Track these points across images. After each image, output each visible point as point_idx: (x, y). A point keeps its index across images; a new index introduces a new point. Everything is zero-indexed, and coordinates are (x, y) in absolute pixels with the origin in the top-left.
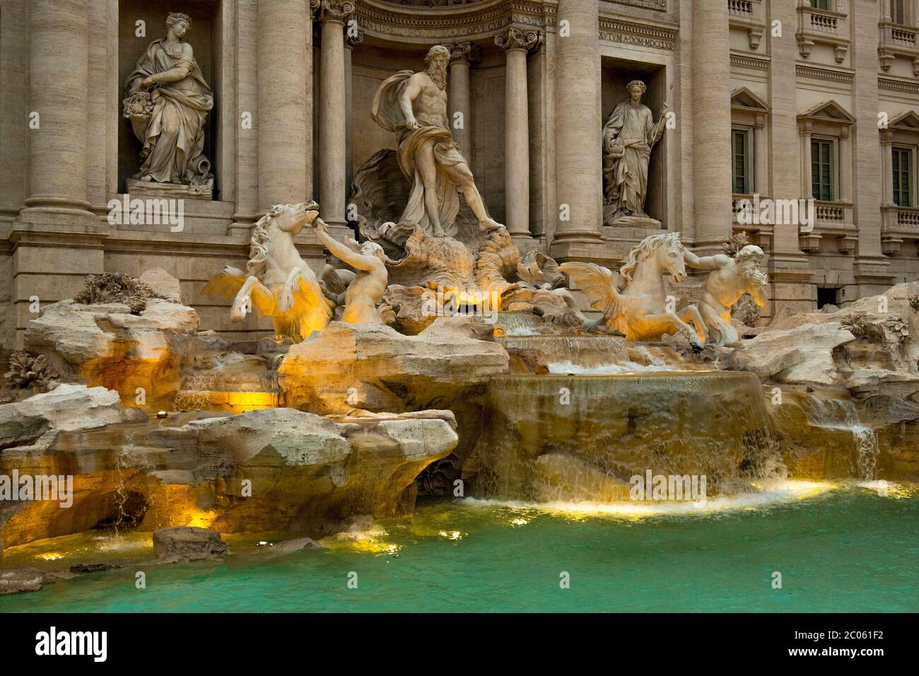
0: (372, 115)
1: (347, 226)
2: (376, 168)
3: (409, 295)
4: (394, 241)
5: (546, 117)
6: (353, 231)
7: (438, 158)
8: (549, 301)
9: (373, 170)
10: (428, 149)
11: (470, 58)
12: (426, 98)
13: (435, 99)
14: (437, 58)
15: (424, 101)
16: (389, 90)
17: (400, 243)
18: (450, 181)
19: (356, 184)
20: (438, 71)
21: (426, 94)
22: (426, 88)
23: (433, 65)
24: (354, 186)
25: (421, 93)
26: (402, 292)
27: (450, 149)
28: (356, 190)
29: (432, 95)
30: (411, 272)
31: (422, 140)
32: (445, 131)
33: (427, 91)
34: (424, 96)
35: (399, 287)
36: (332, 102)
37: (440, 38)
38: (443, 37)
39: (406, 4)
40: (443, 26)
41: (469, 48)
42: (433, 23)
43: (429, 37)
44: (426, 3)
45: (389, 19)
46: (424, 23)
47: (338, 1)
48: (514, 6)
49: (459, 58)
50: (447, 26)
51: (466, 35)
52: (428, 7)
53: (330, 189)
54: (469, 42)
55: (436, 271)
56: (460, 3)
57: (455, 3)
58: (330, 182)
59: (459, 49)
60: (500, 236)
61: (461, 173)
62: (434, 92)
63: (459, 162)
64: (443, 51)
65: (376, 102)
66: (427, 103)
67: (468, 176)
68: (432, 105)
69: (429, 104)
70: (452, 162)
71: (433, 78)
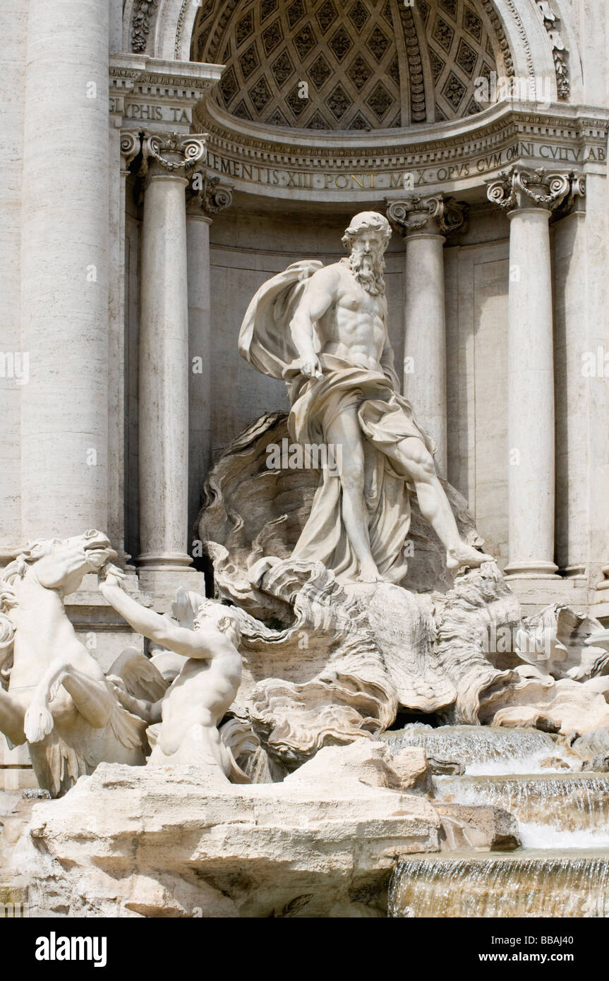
1: (191, 565)
2: (252, 449)
3: (299, 699)
4: (277, 592)
6: (202, 574)
7: (366, 429)
10: (346, 413)
11: (445, 227)
12: (343, 316)
14: (365, 237)
15: (340, 319)
16: (274, 302)
17: (287, 598)
18: (392, 473)
19: (213, 484)
20: (367, 261)
21: (344, 306)
22: (343, 295)
23: (358, 250)
24: (209, 487)
25: (334, 302)
28: (213, 496)
29: (354, 307)
32: (379, 376)
33: (346, 300)
34: (341, 311)
35: (282, 683)
36: (161, 329)
37: (386, 189)
38: (391, 188)
39: (318, 128)
40: (391, 167)
41: (440, 207)
42: (370, 162)
43: (363, 189)
44: (359, 124)
45: (286, 160)
46: (355, 163)
47: (175, 139)
48: (521, 129)
49: (423, 227)
50: (399, 167)
51: (434, 183)
52: (361, 133)
53: (158, 497)
54: (440, 197)
55: (354, 651)
56: (424, 121)
57: (414, 122)
58: (158, 484)
59: (421, 210)
60: (484, 578)
61: (411, 458)
62: (358, 302)
63: (406, 436)
64: (375, 223)
65: (248, 325)
66: (344, 324)
67: (424, 463)
68: (355, 328)
69: (349, 326)
70: (394, 436)
71: (357, 274)
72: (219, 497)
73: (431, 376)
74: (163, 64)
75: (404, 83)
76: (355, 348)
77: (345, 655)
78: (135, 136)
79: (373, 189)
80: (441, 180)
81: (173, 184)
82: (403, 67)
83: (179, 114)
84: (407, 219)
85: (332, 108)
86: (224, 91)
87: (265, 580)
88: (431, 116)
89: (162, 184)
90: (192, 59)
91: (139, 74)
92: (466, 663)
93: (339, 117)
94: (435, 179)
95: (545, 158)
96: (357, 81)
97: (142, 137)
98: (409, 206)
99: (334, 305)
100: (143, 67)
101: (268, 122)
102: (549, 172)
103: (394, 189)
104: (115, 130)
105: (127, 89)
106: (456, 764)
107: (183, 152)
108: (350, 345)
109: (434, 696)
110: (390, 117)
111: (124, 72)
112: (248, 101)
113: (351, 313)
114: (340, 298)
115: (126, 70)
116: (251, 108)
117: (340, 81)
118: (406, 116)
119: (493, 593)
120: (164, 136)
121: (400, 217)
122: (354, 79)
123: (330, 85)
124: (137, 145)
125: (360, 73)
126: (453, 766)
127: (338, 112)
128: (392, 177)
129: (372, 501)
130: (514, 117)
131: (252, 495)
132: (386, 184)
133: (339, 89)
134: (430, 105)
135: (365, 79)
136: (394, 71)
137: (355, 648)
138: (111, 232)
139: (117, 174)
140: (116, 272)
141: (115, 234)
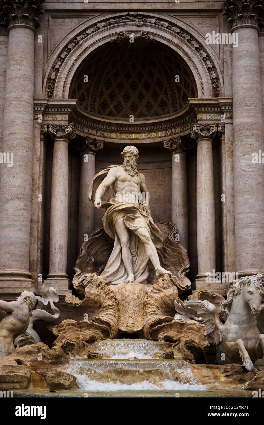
0: (89, 198)
1: (66, 277)
2: (100, 235)
3: (78, 327)
5: (226, 186)
7: (128, 226)
8: (195, 330)
9: (97, 236)
10: (120, 220)
12: (120, 184)
13: (126, 183)
15: (119, 186)
19: (83, 248)
20: (128, 164)
21: (119, 181)
22: (119, 176)
23: (126, 159)
25: (116, 179)
26: (73, 325)
27: (137, 218)
29: (124, 181)
30: (92, 310)
31: (115, 214)
33: (120, 179)
34: (119, 182)
35: (72, 321)
36: (56, 193)
37: (164, 137)
38: (166, 136)
39: (142, 117)
40: (165, 129)
41: (180, 141)
42: (158, 128)
43: (156, 138)
44: (157, 114)
45: (127, 129)
46: (153, 128)
47: (60, 126)
48: (197, 109)
49: (175, 149)
50: (168, 128)
51: (179, 133)
52: (156, 117)
53: (53, 253)
54: (180, 138)
55: (105, 309)
56: (177, 110)
57: (174, 111)
58: (53, 248)
59: (176, 143)
60: (163, 280)
61: (141, 235)
62: (124, 179)
63: (140, 227)
64: (129, 150)
65: (90, 190)
67: (146, 237)
69: (122, 188)
70: (135, 227)
71: (125, 169)
72: (83, 252)
73: (179, 204)
74: (57, 101)
75: (170, 98)
77: (102, 310)
78: (45, 126)
79: (160, 137)
80: (181, 132)
81: (61, 142)
82: (169, 92)
83: (64, 117)
84: (171, 146)
85: (147, 109)
86: (103, 107)
87: (84, 282)
88: (178, 108)
89: (58, 142)
90: (69, 98)
91: (46, 105)
92: (149, 314)
93: (149, 112)
94: (179, 131)
95: (208, 120)
96: (155, 99)
97: (48, 127)
98: (171, 142)
100: (46, 102)
101: (122, 116)
102: (208, 125)
103: (167, 136)
104: (39, 125)
105: (42, 110)
106: (97, 354)
107: (64, 130)
109: (133, 327)
110: (166, 111)
111: (40, 105)
112: (114, 110)
113: (123, 183)
115: (40, 104)
116: (115, 113)
117: (148, 99)
118: (171, 109)
119: (166, 286)
120: (57, 126)
121: (168, 146)
122: (154, 98)
123: (145, 101)
124: (46, 129)
125: (155, 96)
126: (96, 354)
127: (149, 111)
128: (166, 132)
129: (133, 252)
130: (193, 106)
131: (102, 251)
132: (164, 135)
133: (149, 102)
134: (178, 105)
135: (157, 98)
136: (166, 94)
137: (105, 308)
138: (36, 160)
139: (39, 140)
140: (38, 174)
141: (38, 161)
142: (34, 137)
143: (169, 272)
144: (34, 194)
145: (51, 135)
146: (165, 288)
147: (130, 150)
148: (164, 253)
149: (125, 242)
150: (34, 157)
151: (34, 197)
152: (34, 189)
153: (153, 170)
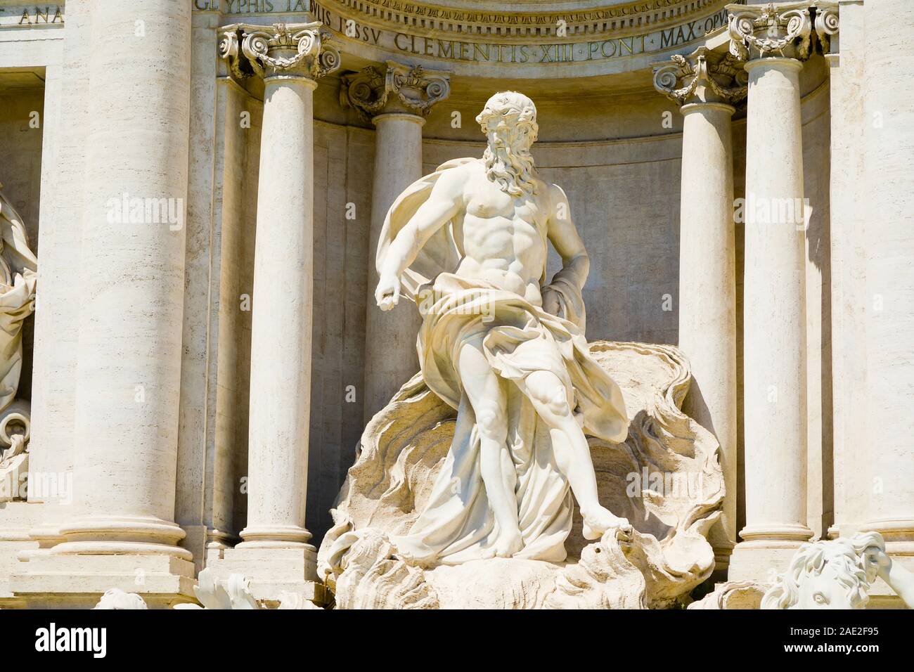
7: (496, 366)
11: (723, 92)
12: (470, 225)
13: (494, 222)
15: (467, 230)
19: (364, 438)
22: (469, 198)
24: (360, 442)
25: (461, 207)
29: (482, 213)
33: (472, 205)
34: (469, 218)
37: (656, 52)
38: (663, 50)
40: (659, 24)
43: (633, 56)
45: (533, 31)
47: (282, 33)
49: (692, 95)
50: (667, 23)
59: (692, 73)
60: (598, 551)
61: (536, 398)
62: (486, 206)
63: (534, 370)
64: (501, 107)
66: (472, 235)
67: (550, 403)
68: (484, 239)
69: (477, 237)
70: (518, 371)
71: (490, 171)
72: (366, 454)
76: (487, 262)
78: (231, 35)
79: (644, 53)
80: (709, 34)
81: (285, 87)
83: (294, 1)
87: (345, 556)
94: (703, 33)
97: (240, 37)
99: (461, 213)
102: (784, 10)
103: (666, 50)
104: (211, 31)
107: (296, 45)
108: (482, 260)
113: (480, 221)
114: (468, 202)
119: (607, 569)
120: (270, 31)
121: (668, 86)
124: (233, 45)
128: (663, 37)
132: (656, 46)
138: (202, 150)
139: (212, 81)
140: (208, 196)
141: (208, 152)
142: (195, 72)
143: (624, 523)
144: (195, 262)
145: (253, 64)
146: (603, 577)
147: (507, 106)
148: (643, 455)
149: (487, 420)
150: (196, 138)
151: (193, 274)
152: (196, 247)
153: (632, 167)
